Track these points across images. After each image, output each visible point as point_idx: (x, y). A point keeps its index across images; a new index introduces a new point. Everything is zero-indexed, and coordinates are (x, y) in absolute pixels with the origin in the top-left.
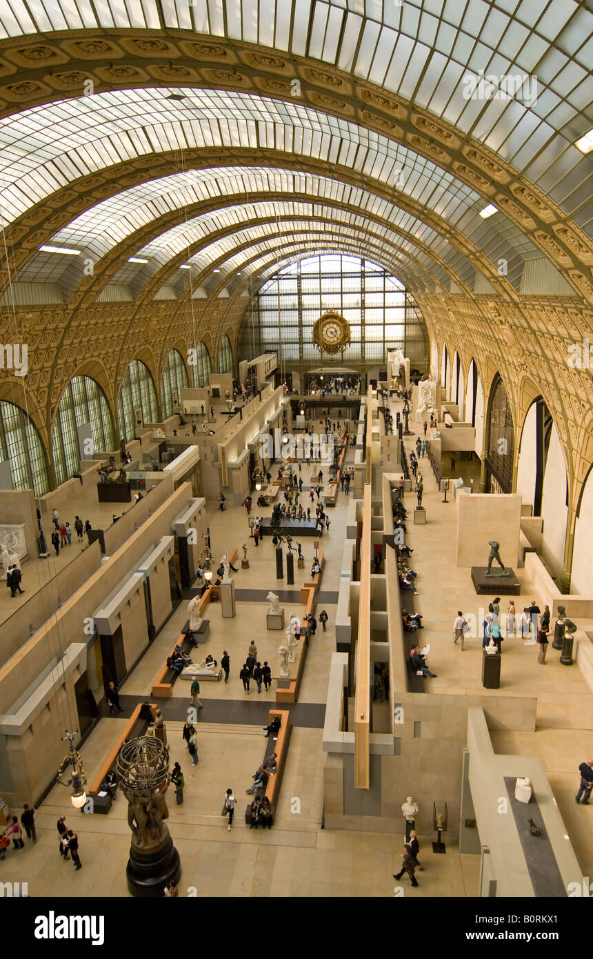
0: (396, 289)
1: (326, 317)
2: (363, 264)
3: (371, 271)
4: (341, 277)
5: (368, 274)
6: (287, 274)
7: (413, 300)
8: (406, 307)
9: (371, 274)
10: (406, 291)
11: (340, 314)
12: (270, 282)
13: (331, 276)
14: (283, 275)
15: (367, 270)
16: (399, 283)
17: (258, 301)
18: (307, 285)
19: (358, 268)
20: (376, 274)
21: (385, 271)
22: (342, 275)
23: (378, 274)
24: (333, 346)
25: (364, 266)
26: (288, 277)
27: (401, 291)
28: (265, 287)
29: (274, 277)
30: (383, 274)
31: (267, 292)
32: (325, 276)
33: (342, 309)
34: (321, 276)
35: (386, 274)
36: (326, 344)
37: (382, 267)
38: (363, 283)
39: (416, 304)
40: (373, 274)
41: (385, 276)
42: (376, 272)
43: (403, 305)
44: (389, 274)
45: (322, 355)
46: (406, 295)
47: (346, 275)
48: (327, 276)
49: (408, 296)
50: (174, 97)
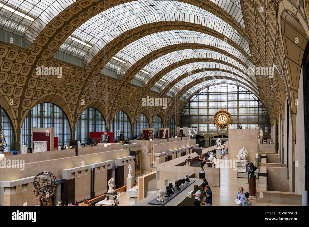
0: (254, 99)
1: (221, 112)
2: (238, 88)
3: (242, 91)
4: (228, 94)
5: (240, 93)
6: (203, 93)
7: (262, 104)
8: (258, 108)
9: (241, 93)
10: (259, 100)
11: (227, 110)
12: (195, 96)
13: (223, 93)
14: (201, 93)
15: (240, 90)
16: (255, 97)
17: (189, 105)
18: (212, 97)
19: (236, 90)
20: (244, 93)
21: (249, 91)
22: (228, 93)
23: (245, 93)
24: (223, 125)
25: (238, 89)
26: (203, 94)
27: (256, 100)
28: (193, 98)
29: (197, 94)
30: (247, 92)
31: (194, 101)
32: (220, 93)
33: (228, 108)
34: (218, 93)
35: (249, 92)
36: (220, 124)
37: (247, 89)
38: (238, 97)
39: (263, 106)
40: (243, 93)
41: (248, 94)
42: (244, 91)
43: (257, 106)
44: (250, 92)
45: (218, 129)
46: (258, 102)
47: (230, 93)
48: (221, 93)
49: (259, 103)
50: (176, 32)
